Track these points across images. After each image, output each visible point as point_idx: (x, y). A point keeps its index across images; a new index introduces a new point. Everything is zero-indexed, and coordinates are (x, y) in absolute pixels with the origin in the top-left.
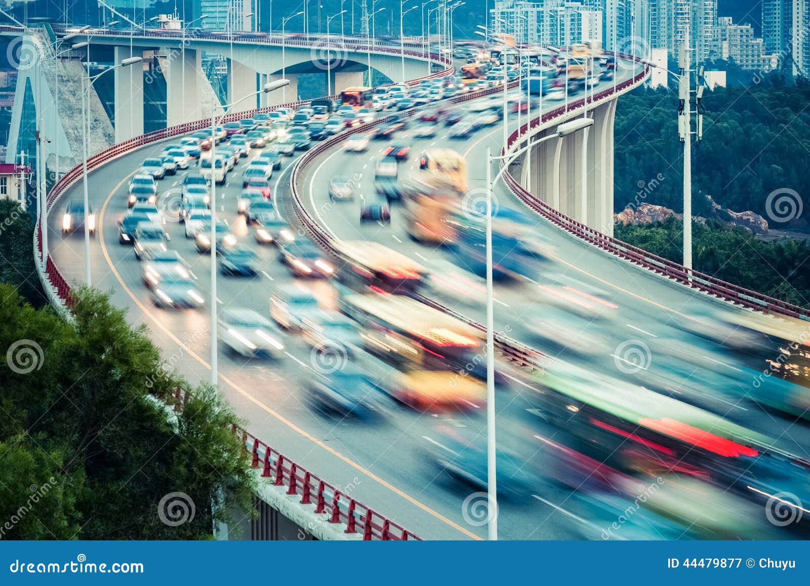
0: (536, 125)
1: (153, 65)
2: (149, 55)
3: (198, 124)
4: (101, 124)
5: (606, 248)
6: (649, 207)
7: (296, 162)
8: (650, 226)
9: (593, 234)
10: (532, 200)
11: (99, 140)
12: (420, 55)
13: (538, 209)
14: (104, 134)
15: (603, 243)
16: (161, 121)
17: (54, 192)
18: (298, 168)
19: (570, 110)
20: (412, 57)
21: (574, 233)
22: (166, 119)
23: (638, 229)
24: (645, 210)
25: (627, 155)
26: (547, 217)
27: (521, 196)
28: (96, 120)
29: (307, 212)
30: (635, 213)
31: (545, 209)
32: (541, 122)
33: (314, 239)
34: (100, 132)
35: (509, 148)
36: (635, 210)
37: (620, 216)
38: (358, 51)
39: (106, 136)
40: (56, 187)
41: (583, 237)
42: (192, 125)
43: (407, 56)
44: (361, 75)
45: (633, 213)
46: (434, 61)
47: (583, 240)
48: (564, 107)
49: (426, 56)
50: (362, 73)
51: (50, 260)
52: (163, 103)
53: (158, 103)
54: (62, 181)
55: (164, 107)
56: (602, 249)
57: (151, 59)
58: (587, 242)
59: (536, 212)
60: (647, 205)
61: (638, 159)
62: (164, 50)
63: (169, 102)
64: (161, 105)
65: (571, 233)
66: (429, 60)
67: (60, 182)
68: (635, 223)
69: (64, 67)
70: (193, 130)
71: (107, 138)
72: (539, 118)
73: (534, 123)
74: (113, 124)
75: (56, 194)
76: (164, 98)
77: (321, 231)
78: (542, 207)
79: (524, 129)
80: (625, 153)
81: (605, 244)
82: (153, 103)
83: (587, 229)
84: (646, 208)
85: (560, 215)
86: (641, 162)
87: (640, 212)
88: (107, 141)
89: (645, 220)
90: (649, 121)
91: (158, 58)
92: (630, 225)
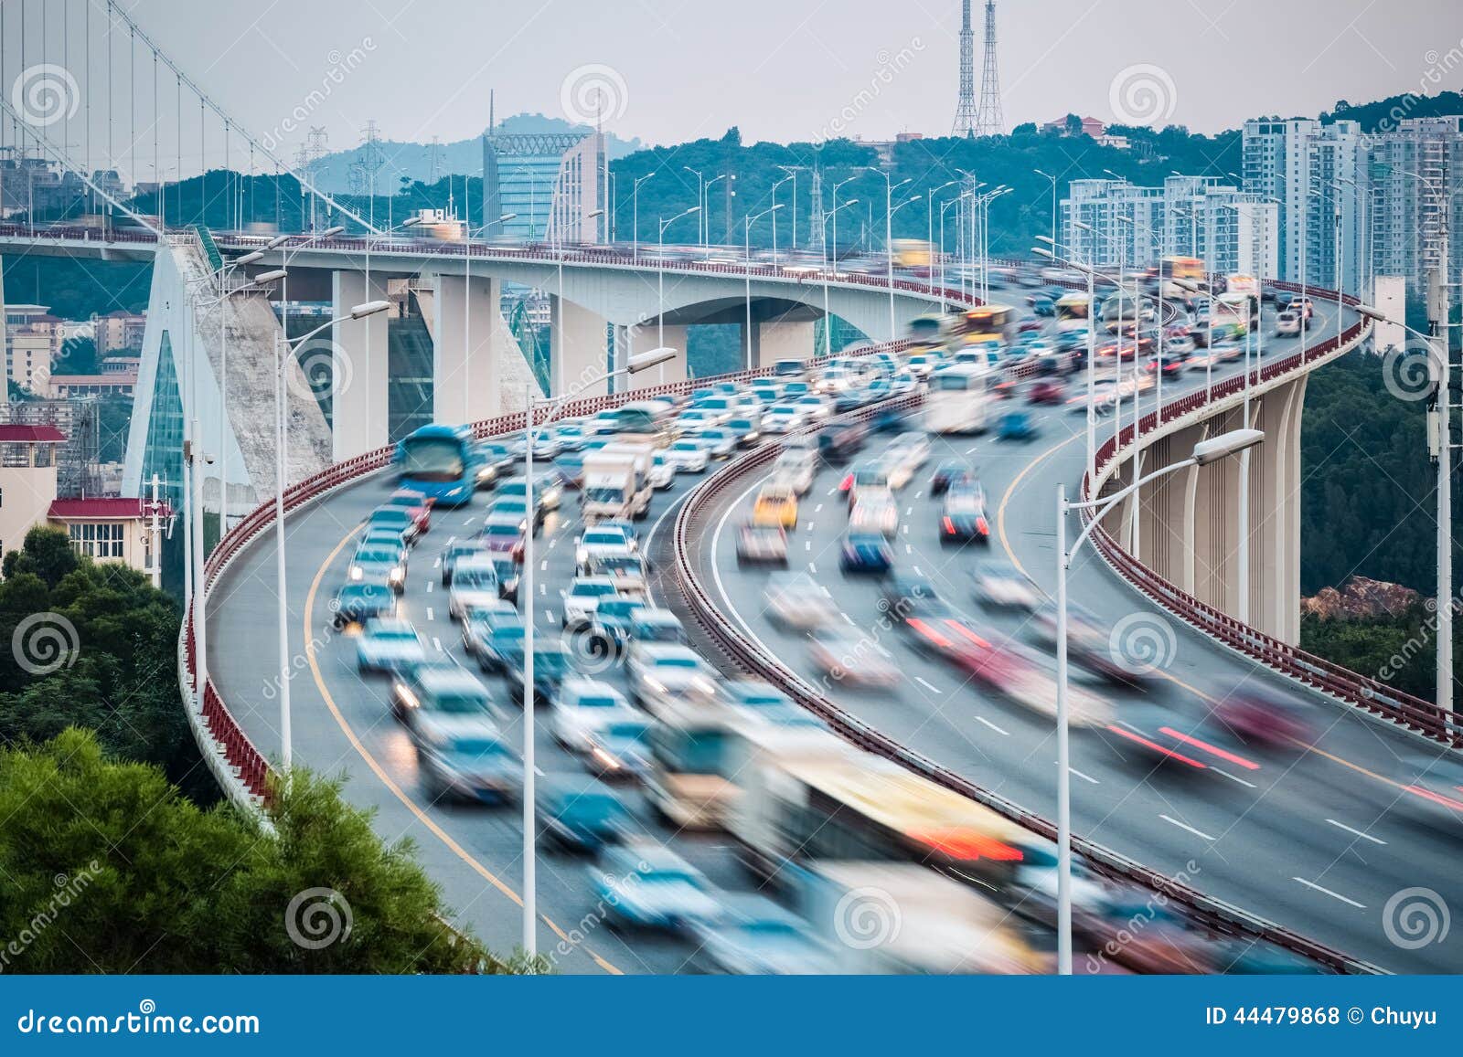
0: (1151, 429)
1: (406, 308)
2: (400, 287)
3: (495, 425)
4: (306, 422)
5: (1285, 670)
6: (1369, 585)
7: (685, 498)
8: (1368, 623)
9: (1261, 643)
10: (1142, 575)
11: (300, 452)
12: (925, 290)
13: (1153, 591)
14: (312, 440)
15: (1280, 659)
16: (424, 416)
17: (218, 557)
18: (689, 511)
19: (1217, 398)
20: (910, 293)
21: (1224, 639)
22: (432, 412)
23: (1349, 628)
24: (1362, 591)
25: (1327, 483)
26: (1171, 608)
27: (1120, 566)
28: (295, 414)
29: (706, 597)
30: (1342, 596)
31: (1168, 592)
32: (1159, 422)
33: (721, 649)
34: (304, 437)
35: (1097, 472)
36: (1342, 591)
37: (1312, 602)
38: (803, 281)
39: (315, 445)
40: (221, 547)
41: (1240, 648)
42: (484, 427)
43: (900, 291)
44: (809, 328)
45: (1338, 596)
46: (952, 301)
47: (1241, 653)
48: (1205, 392)
49: (937, 291)
50: (813, 323)
51: (211, 690)
52: (427, 380)
53: (417, 380)
54: (232, 535)
55: (429, 388)
56: (1277, 671)
57: (402, 296)
58: (1250, 657)
59: (1150, 598)
60: (1364, 581)
61: (1349, 492)
62: (429, 279)
63: (440, 379)
64: (422, 384)
65: (1217, 640)
66: (942, 299)
67: (229, 538)
68: (1342, 617)
69: (236, 311)
70: (486, 435)
71: (318, 448)
72: (1155, 414)
73: (1147, 424)
74: (330, 422)
75: (222, 562)
76: (427, 371)
77: (733, 635)
78: (1162, 589)
79: (1127, 436)
80: (1323, 479)
81: (1284, 661)
82: (408, 380)
83: (1249, 632)
84: (1363, 587)
85: (1197, 604)
86: (1354, 498)
87: (1353, 595)
88: (316, 454)
89: (1361, 610)
90: (1370, 418)
91: (418, 294)
92: (1331, 620)
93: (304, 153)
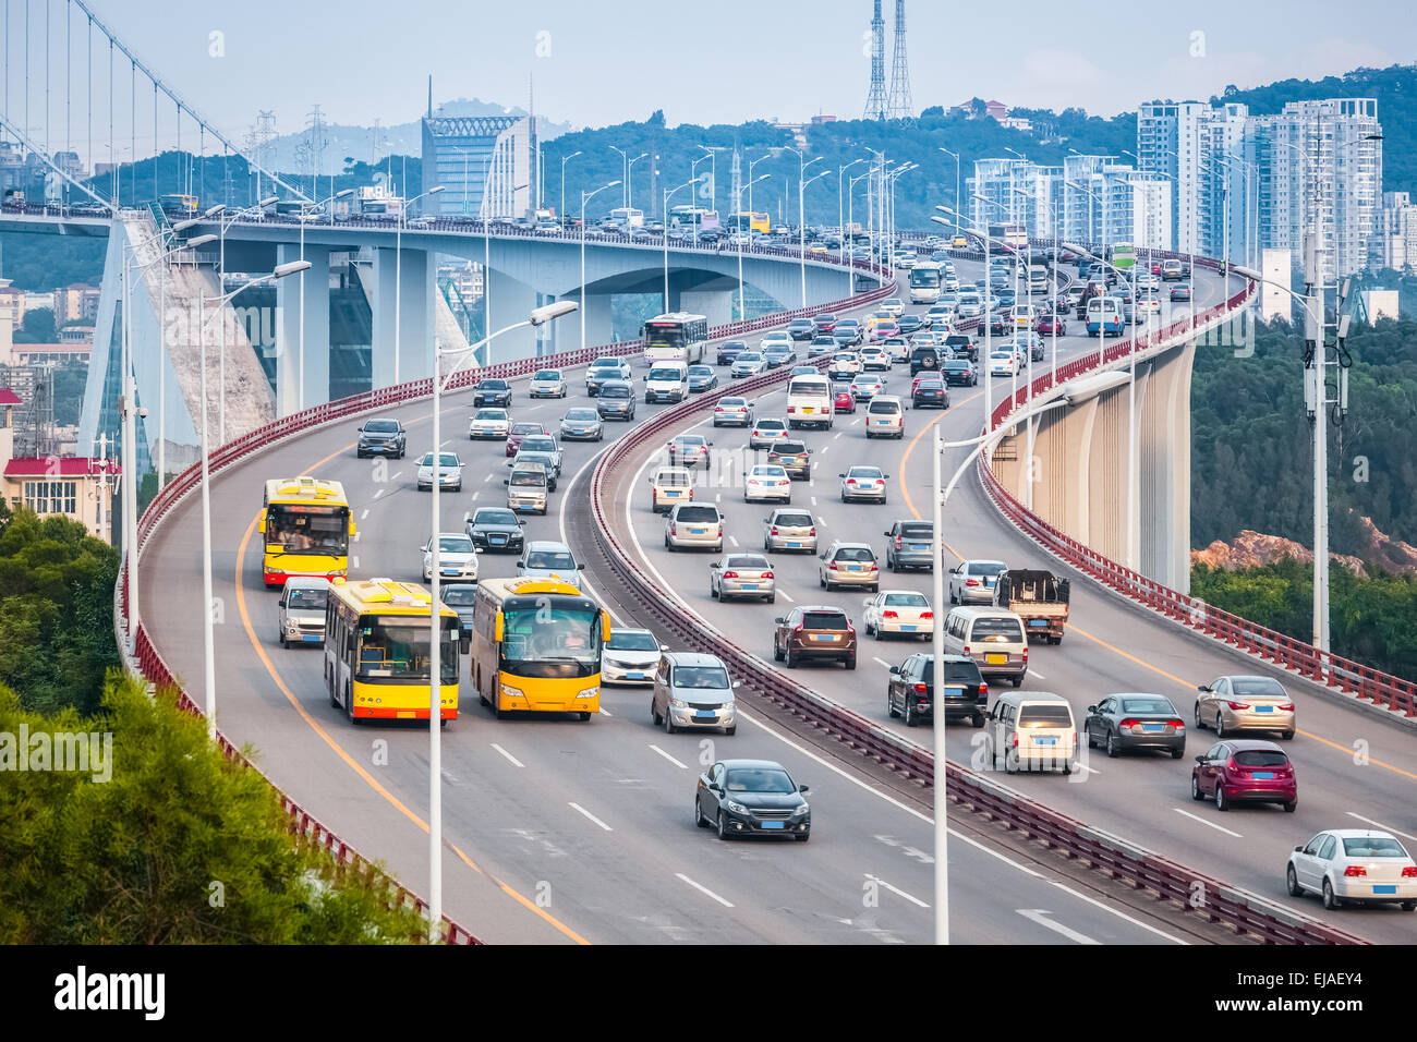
0: (1046, 388)
1: (347, 279)
2: (340, 260)
3: (424, 386)
4: (252, 386)
5: (1170, 613)
6: (1256, 538)
7: (601, 456)
8: (1256, 573)
9: (1146, 587)
10: (1035, 524)
11: (247, 415)
12: (836, 261)
13: (1047, 541)
14: (257, 404)
15: (1165, 603)
16: (362, 380)
17: (156, 508)
18: (605, 465)
19: (1109, 360)
20: (821, 264)
21: (1113, 585)
22: (371, 377)
23: (1235, 580)
24: (1250, 545)
25: (1217, 443)
26: (1062, 556)
27: (1014, 516)
28: (242, 379)
29: (619, 546)
30: (1231, 550)
31: (1059, 540)
32: (1054, 383)
33: (632, 595)
34: (250, 401)
35: (993, 429)
36: (1231, 545)
37: (1204, 555)
38: (722, 253)
39: (260, 407)
40: (159, 499)
41: (1128, 592)
42: (413, 388)
43: (812, 262)
44: (726, 297)
45: (1228, 549)
46: (861, 271)
47: (1128, 597)
48: (1098, 354)
49: (846, 263)
50: (731, 292)
51: (143, 633)
52: (365, 347)
53: (357, 347)
54: (170, 488)
55: (368, 354)
56: (1162, 614)
57: (343, 267)
58: (1136, 601)
59: (1042, 546)
60: (1252, 535)
61: (1237, 450)
62: (369, 252)
63: (376, 346)
64: (361, 351)
65: (1106, 585)
66: (852, 269)
67: (167, 491)
68: (1231, 568)
69: (186, 282)
70: (415, 395)
71: (262, 411)
72: (1050, 374)
73: (1041, 385)
74: (274, 386)
75: (160, 513)
76: (366, 338)
77: (644, 581)
78: (1054, 538)
79: (1022, 397)
80: (1213, 439)
81: (1169, 604)
82: (348, 347)
83: (1135, 578)
84: (1250, 540)
85: (1086, 552)
86: (1243, 458)
87: (1241, 548)
88: (261, 416)
89: (1249, 562)
90: (1257, 382)
91: (358, 266)
92: (1221, 570)
93: (253, 135)
